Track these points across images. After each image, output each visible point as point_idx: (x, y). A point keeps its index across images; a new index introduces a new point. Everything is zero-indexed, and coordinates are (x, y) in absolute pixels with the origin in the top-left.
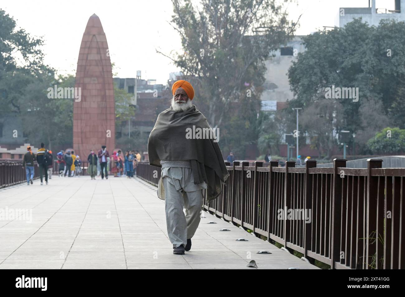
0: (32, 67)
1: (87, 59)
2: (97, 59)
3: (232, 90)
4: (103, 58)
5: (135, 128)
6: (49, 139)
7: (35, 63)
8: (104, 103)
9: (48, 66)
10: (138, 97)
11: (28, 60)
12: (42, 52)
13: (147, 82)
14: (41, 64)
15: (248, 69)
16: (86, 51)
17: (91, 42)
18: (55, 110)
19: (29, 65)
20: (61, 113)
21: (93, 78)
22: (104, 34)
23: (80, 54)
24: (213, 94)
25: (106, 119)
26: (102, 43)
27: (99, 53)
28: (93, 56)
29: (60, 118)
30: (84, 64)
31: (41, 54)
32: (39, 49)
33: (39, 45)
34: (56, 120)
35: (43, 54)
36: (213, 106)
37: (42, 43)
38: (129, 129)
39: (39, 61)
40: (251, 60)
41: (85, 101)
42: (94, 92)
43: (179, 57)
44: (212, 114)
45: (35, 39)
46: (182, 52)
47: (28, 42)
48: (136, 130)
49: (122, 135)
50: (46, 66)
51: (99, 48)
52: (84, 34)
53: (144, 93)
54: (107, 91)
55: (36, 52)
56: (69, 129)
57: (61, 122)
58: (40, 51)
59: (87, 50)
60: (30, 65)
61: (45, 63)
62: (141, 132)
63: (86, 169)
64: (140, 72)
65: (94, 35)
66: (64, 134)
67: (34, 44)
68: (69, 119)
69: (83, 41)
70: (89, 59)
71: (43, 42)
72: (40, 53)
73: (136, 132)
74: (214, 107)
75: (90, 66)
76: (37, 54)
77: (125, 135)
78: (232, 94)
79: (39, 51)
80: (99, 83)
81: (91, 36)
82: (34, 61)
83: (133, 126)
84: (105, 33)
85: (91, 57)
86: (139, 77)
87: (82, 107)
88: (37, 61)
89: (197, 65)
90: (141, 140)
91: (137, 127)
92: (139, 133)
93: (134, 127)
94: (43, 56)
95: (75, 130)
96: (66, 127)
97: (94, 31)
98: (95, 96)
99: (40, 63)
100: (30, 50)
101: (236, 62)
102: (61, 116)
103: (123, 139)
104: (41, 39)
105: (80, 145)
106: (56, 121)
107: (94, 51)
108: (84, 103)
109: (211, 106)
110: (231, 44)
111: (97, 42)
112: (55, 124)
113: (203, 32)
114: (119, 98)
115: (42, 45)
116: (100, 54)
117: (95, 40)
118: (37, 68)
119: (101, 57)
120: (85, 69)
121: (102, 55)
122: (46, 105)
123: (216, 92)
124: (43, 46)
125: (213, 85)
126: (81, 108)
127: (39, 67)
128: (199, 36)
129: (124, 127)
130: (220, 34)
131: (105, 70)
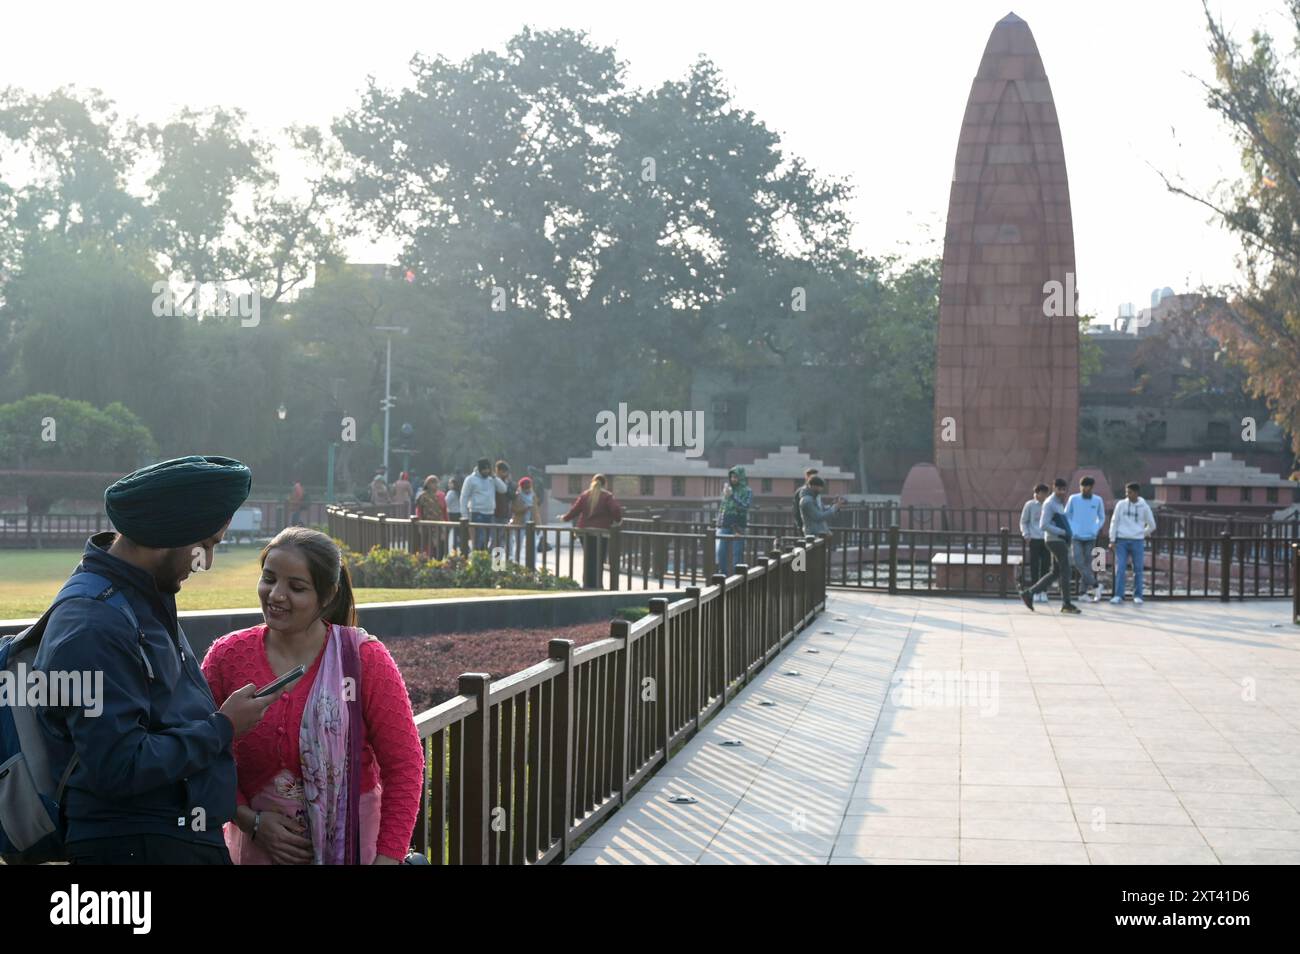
0: (820, 256)
1: (985, 163)
2: (1018, 160)
4: (1040, 158)
6: (859, 435)
7: (827, 245)
9: (861, 252)
11: (811, 238)
12: (847, 217)
14: (845, 246)
16: (984, 135)
17: (1001, 103)
18: (877, 353)
19: (813, 249)
20: (893, 363)
21: (1004, 227)
22: (1044, 80)
23: (963, 145)
25: (1050, 366)
26: (1039, 107)
27: (1026, 140)
28: (1007, 153)
29: (889, 376)
30: (976, 178)
31: (844, 221)
32: (838, 210)
33: (839, 199)
34: (879, 381)
35: (848, 221)
37: (848, 194)
39: (838, 240)
41: (978, 303)
42: (1009, 274)
45: (830, 183)
47: (811, 192)
50: (856, 254)
51: (1028, 124)
52: (977, 81)
54: (1054, 271)
55: (831, 217)
57: (894, 387)
58: (842, 216)
59: (985, 131)
60: (817, 252)
61: (855, 243)
65: (1011, 82)
66: (900, 421)
67: (826, 197)
69: (971, 104)
70: (992, 160)
71: (849, 189)
72: (840, 220)
75: (996, 184)
76: (835, 222)
79: (839, 213)
80: (1024, 242)
81: (1001, 86)
82: (826, 240)
84: (1046, 75)
85: (999, 156)
87: (968, 322)
88: (834, 238)
94: (849, 225)
95: (943, 400)
96: (907, 401)
97: (1012, 70)
98: (1014, 285)
99: (841, 243)
104: (844, 183)
105: (960, 452)
106: (878, 384)
107: (1011, 135)
108: (973, 309)
111: (1022, 104)
112: (877, 392)
115: (847, 199)
116: (1031, 144)
117: (1015, 99)
118: (835, 257)
119: (1034, 155)
120: (979, 193)
121: (1039, 148)
124: (850, 200)
126: (965, 326)
127: (839, 254)
131: (1046, 199)
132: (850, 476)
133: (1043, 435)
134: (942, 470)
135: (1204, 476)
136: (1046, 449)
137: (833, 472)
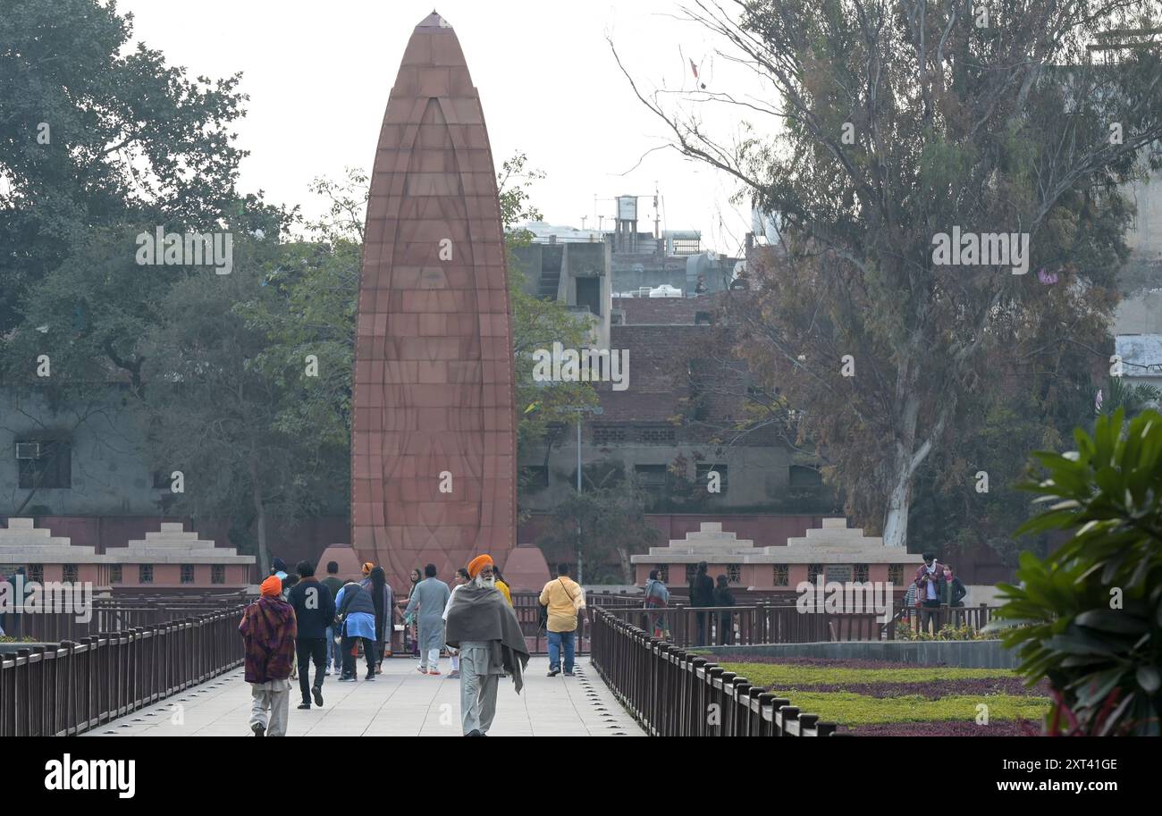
0: (187, 205)
1: (405, 194)
2: (442, 192)
3: (988, 306)
4: (467, 189)
5: (604, 450)
6: (257, 499)
7: (199, 189)
8: (472, 364)
9: (253, 200)
10: (614, 319)
11: (172, 175)
12: (230, 144)
13: (660, 243)
14: (226, 191)
15: (1052, 222)
16: (403, 162)
17: (422, 125)
18: (280, 382)
19: (176, 196)
21: (427, 270)
22: (473, 96)
24: (911, 320)
25: (482, 430)
26: (466, 129)
27: (451, 169)
28: (431, 182)
30: (394, 213)
31: (225, 152)
32: (215, 134)
33: (217, 116)
34: (286, 423)
35: (232, 153)
36: (910, 367)
37: (230, 109)
38: (579, 454)
39: (215, 181)
40: (1065, 184)
41: (399, 359)
42: (433, 324)
43: (776, 169)
44: (905, 399)
45: (202, 91)
46: (784, 152)
47: (171, 102)
48: (608, 458)
49: (552, 479)
50: (245, 201)
51: (453, 151)
52: (394, 97)
53: (646, 298)
54: (484, 320)
55: (204, 144)
56: (339, 456)
57: (306, 431)
58: (221, 141)
59: (404, 159)
60: (181, 198)
62: (628, 469)
63: (399, 632)
64: (633, 201)
65: (433, 100)
66: (317, 479)
67: (197, 113)
68: (334, 418)
69: (387, 125)
70: (412, 192)
71: (232, 103)
73: (607, 466)
74: (916, 372)
75: (418, 219)
76: (211, 152)
77: (560, 476)
78: (986, 320)
79: (216, 139)
80: (450, 288)
81: (423, 103)
82: (197, 180)
83: (595, 444)
84: (476, 89)
85: (421, 186)
86: (625, 222)
87: (388, 380)
88: (209, 179)
89: (848, 202)
90: (623, 503)
91: (610, 445)
92: (619, 473)
93: (600, 446)
94: (233, 160)
95: (359, 470)
96: (327, 450)
97: (434, 84)
98: (439, 337)
99: (221, 187)
100: (179, 136)
101: (1003, 194)
102: (306, 409)
103: (552, 497)
104: (223, 92)
105: (380, 530)
106: (284, 428)
107: (435, 162)
108: (394, 364)
109: (902, 369)
110: (981, 117)
111: (446, 126)
112: (281, 440)
113: (871, 72)
114: (537, 333)
115: (230, 116)
116: (457, 172)
117: (438, 120)
118: (210, 207)
119: (460, 186)
120: (398, 230)
122: (247, 363)
123: (922, 310)
124: (233, 119)
125: (912, 281)
127: (217, 204)
128: (855, 86)
129: (557, 447)
130: (937, 77)
131: (473, 238)
132: (251, 560)
133: (474, 509)
134: (360, 551)
135: (685, 553)
136: (479, 525)
137: (229, 555)
